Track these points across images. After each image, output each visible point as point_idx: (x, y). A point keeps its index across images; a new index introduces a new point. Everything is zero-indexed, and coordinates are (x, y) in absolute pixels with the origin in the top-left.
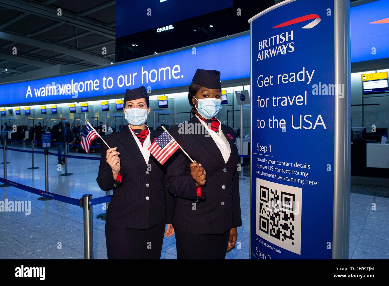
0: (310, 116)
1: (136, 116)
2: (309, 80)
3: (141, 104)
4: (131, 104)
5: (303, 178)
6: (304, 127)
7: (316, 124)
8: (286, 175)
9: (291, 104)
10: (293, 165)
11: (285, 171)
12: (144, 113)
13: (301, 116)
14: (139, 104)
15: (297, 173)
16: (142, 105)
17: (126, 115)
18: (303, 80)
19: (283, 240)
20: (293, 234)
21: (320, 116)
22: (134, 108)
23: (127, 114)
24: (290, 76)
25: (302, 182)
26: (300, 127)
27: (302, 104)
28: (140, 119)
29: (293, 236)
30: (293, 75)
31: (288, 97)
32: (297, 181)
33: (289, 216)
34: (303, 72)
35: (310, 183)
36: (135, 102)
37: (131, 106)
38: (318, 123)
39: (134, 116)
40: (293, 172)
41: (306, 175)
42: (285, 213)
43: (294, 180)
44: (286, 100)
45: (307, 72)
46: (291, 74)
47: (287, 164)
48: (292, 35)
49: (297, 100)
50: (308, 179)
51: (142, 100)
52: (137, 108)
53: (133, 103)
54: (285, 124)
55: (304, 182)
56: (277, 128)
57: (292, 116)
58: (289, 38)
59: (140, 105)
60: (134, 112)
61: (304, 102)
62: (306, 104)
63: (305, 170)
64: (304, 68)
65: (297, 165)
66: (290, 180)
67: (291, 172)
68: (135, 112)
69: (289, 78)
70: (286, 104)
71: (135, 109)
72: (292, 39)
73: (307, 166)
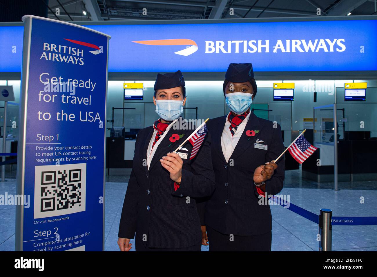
0: (93, 113)
1: (170, 110)
2: (92, 89)
3: (176, 94)
4: (163, 93)
5: (87, 155)
6: (89, 120)
7: (96, 118)
8: (74, 156)
9: (80, 103)
10: (80, 148)
11: (74, 154)
12: (180, 106)
13: (87, 112)
14: (173, 95)
15: (83, 153)
16: (178, 96)
17: (157, 108)
18: (89, 87)
19: (71, 207)
20: (80, 198)
21: (98, 113)
22: (168, 99)
23: (159, 107)
24: (80, 83)
25: (86, 159)
26: (86, 120)
27: (87, 104)
28: (174, 113)
29: (80, 200)
30: (82, 82)
31: (78, 98)
32: (83, 158)
33: (77, 186)
34: (89, 82)
35: (91, 158)
36: (169, 91)
37: (163, 96)
38: (97, 118)
39: (167, 110)
40: (80, 153)
41: (89, 153)
42: (73, 185)
43: (80, 158)
44: (76, 100)
45: (91, 82)
46: (80, 81)
47: (76, 148)
48: (82, 53)
49: (84, 101)
50: (91, 156)
51: (178, 90)
52: (171, 99)
53: (166, 93)
54: (74, 117)
55: (88, 158)
56: (67, 120)
57: (81, 112)
58: (80, 54)
59: (175, 96)
60: (167, 105)
61: (89, 103)
62: (90, 104)
63: (88, 150)
64: (90, 79)
65: (83, 147)
66: (78, 159)
67: (78, 153)
68: (169, 105)
69: (79, 84)
70: (75, 103)
71: (169, 101)
72: (82, 56)
73: (90, 147)
